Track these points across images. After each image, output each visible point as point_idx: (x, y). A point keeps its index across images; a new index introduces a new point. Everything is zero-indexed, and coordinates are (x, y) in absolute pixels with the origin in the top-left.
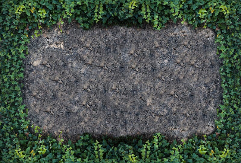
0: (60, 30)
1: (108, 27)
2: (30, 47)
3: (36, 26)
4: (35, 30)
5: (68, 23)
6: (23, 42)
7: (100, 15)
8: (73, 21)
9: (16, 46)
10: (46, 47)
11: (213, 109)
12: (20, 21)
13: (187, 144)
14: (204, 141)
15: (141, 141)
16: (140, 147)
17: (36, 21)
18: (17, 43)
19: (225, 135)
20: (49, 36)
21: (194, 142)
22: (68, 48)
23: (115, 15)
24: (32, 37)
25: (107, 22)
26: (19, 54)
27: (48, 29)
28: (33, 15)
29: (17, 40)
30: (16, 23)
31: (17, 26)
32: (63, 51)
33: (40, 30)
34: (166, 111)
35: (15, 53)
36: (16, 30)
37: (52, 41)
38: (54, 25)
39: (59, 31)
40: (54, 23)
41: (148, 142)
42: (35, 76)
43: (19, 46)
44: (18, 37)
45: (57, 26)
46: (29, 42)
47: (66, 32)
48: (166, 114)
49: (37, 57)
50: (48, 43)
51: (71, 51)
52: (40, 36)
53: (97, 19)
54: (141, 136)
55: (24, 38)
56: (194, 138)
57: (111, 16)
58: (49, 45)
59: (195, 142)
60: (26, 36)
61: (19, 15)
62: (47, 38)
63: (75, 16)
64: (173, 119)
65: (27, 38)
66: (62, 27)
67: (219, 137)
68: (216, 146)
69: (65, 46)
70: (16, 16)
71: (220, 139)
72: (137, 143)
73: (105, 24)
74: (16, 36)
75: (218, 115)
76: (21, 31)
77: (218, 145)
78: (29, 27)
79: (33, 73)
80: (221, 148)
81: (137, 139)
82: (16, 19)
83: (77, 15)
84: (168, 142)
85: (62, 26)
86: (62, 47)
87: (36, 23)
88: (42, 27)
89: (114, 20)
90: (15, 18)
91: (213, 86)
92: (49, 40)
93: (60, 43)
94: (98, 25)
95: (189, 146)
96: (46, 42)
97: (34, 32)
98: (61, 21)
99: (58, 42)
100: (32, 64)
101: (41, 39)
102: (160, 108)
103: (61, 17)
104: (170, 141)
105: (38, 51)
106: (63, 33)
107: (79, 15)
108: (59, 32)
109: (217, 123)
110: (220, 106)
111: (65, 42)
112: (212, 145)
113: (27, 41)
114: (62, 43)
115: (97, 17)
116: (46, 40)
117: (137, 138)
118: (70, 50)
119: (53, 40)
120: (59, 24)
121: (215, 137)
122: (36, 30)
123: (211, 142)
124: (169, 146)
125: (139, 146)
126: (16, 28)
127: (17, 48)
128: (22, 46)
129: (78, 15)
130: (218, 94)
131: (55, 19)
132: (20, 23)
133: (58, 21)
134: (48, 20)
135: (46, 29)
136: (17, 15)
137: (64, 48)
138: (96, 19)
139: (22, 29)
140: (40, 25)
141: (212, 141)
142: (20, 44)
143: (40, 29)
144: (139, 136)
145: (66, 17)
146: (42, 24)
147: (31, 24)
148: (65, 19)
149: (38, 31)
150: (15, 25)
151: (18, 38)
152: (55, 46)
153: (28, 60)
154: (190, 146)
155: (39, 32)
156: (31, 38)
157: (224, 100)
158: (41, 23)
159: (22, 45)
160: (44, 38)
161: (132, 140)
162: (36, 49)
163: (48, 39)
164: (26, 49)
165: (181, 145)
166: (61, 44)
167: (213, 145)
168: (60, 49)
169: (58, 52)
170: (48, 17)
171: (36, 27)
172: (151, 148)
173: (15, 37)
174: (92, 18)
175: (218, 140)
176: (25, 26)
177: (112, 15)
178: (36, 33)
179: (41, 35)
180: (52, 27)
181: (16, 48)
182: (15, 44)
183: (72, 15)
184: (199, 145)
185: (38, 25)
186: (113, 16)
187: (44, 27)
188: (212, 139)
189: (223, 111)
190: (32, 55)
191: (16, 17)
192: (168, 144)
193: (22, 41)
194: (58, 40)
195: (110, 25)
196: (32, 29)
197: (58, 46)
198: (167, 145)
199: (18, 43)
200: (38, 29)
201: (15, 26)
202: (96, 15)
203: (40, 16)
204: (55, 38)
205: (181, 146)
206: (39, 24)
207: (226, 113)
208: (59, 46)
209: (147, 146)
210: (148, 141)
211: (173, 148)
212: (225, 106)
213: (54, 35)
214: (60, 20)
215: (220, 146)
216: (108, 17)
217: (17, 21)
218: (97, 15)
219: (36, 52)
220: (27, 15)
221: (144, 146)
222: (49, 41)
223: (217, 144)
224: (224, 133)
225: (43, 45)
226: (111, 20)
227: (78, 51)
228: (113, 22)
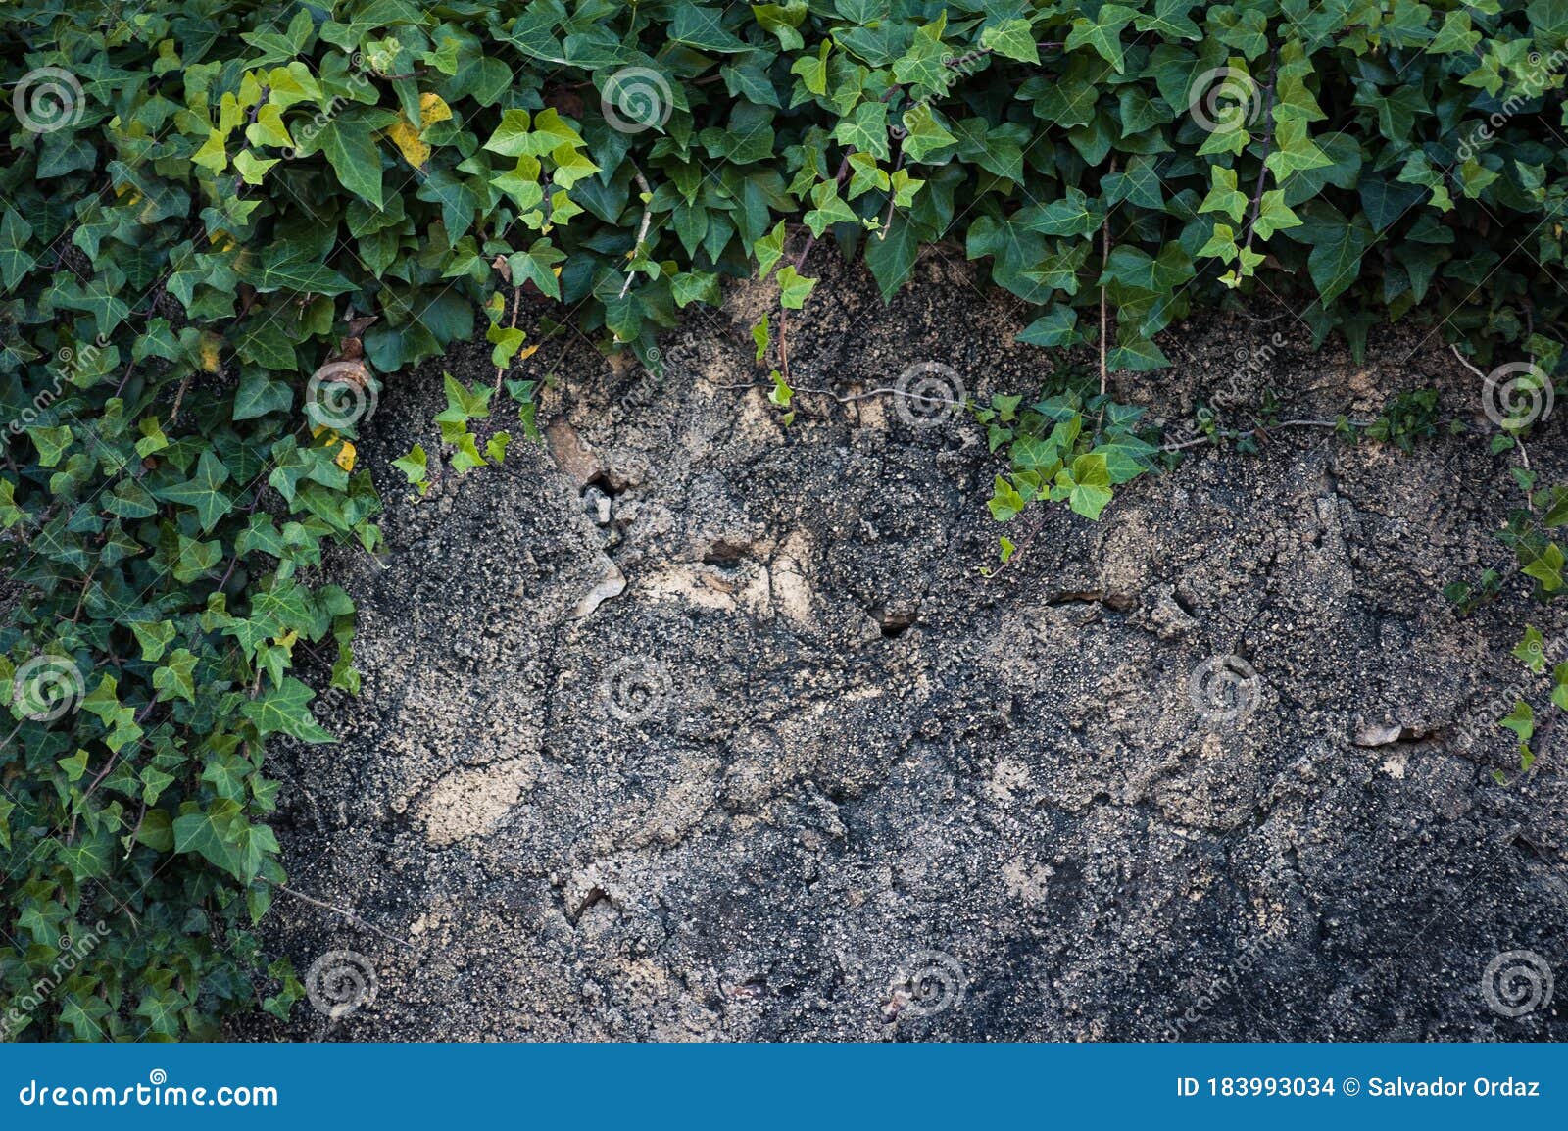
0: (761, 379)
1: (1380, 338)
2: (378, 597)
3: (463, 330)
4: (451, 385)
5: (870, 291)
6: (294, 532)
7: (1280, 194)
8: (935, 268)
9: (204, 585)
10: (589, 605)
11: (403, 694)
12: (257, 264)
13: (735, 246)
14: (519, 280)
15: (1318, 281)
16: (1336, 201)
17: (457, 270)
18: (215, 551)
19: (249, 357)
20: (624, 465)
21: (654, 270)
22: (875, 609)
23: (1471, 193)
24: (412, 470)
25: (1369, 279)
26: (236, 687)
27: (616, 365)
28: (422, 196)
29: (214, 507)
30: (200, 291)
31: (219, 328)
32: (805, 653)
33: (515, 388)
34: (1006, 665)
35: (198, 678)
36: (202, 378)
37: (663, 520)
38: (690, 316)
39: (752, 396)
40: (690, 291)
41: (1235, 264)
42: (446, 969)
43: (240, 581)
44: (223, 473)
45: (732, 335)
46: (370, 536)
47: (839, 409)
48: (1011, 623)
49: (474, 731)
50: (610, 551)
51: (910, 650)
52: (515, 462)
53: (1241, 244)
54: (1327, 346)
55: (303, 485)
56: (645, 320)
57: (1419, 209)
58: (630, 570)
59: (630, 269)
60: (332, 455)
61: (245, 191)
62: (603, 483)
63: (959, 208)
64: (910, 556)
65: (340, 482)
66: (786, 347)
67: (324, 324)
68: (367, 210)
69: (825, 585)
70: (199, 201)
71: (319, 301)
72: (1372, 257)
73: (1347, 302)
74: (207, 457)
75: (347, 606)
76: (269, 394)
77: (344, 232)
78: (371, 345)
79: (416, 929)
80: (297, 187)
81: (1378, 308)
82: (204, 246)
83: (983, 190)
84: (986, 264)
85: (786, 327)
86: (796, 597)
87: (464, 292)
88: (531, 340)
89: (1459, 252)
90: (190, 226)
91: (409, 977)
92: (629, 512)
93: (764, 548)
94: (1255, 321)
95: (712, 212)
96: (593, 536)
97: (428, 417)
98: (783, 263)
99: (736, 537)
100: (403, 821)
101: (524, 503)
102: (1081, 702)
103: (776, 216)
104: (958, 274)
105: (490, 644)
106: (803, 416)
107: (1007, 191)
108: (752, 409)
109: (350, 510)
110: (309, 722)
111: (825, 541)
112: (422, 232)
113: (348, 517)
114: (798, 544)
115: (1237, 212)
116: (593, 509)
117: (1371, 317)
118: (892, 632)
119: (681, 509)
120: (748, 305)
121: (381, 325)
122: (462, 379)
123: (430, 263)
124: (972, 217)
125: (1349, 217)
126: (211, 363)
127: (216, 618)
128: (281, 590)
129: (997, 195)
130: (343, 884)
131: (700, 248)
132: (260, 299)
133: (735, 266)
134: (615, 258)
135: (588, 372)
136: (211, 188)
137: (819, 614)
138: (1220, 245)
139: (277, 376)
140: (506, 321)
141: (424, 278)
142: (260, 565)
143: (517, 376)
144: (1346, 344)
145: (851, 216)
146: (532, 306)
147: (395, 307)
148: (830, 238)
149: (485, 396)
150: (194, 323)
151: (229, 488)
152: (699, 583)
153: (362, 765)
154: (704, 223)
155: (504, 411)
156: (399, 480)
157: (268, 805)
158: (529, 288)
159: (285, 571)
160: (566, 490)
161: (1443, 289)
162: (456, 619)
163: (610, 492)
164: (338, 622)
165: (816, 223)
166: (784, 563)
167: (401, 226)
168: (769, 626)
169: (734, 660)
170: (611, 216)
171: (455, 350)
172: (1201, 185)
173: (191, 473)
174: (1172, 225)
175: (336, 285)
176: (325, 330)
177: (1430, 194)
178: (455, 414)
179: (532, 442)
180: (665, 339)
181: (202, 607)
182: (194, 561)
183: (921, 197)
184: (587, 223)
185: (481, 321)
186: (1441, 200)
187: (563, 338)
188: (418, 306)
189: (278, 662)
190: (410, 700)
191: (210, 214)
192: (976, 245)
193: (282, 517)
194: (739, 516)
195: (1402, 322)
196: (406, 368)
197: (735, 590)
198: (986, 220)
199: (228, 545)
200: (486, 373)
201: (188, 334)
202: (1225, 194)
203: (506, 202)
204: (706, 489)
205: (808, 219)
206: (497, 306)
207: (244, 630)
208: (757, 590)
209: (1247, 219)
210: (1230, 281)
211: (918, 185)
212: (252, 730)
213: (696, 444)
214: (768, 252)
215: (309, 212)
216: (1380, 216)
217: (219, 273)
218: (1242, 187)
219: (464, 660)
220: (346, 197)
221: (1289, 220)
222: (622, 527)
223: (354, 245)
224: (264, 382)
225: (544, 575)
226: (1424, 250)
227: (995, 647)
228: (1437, 278)
